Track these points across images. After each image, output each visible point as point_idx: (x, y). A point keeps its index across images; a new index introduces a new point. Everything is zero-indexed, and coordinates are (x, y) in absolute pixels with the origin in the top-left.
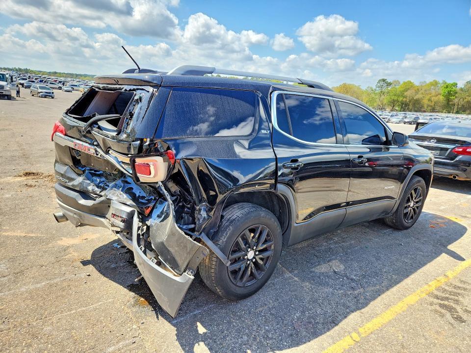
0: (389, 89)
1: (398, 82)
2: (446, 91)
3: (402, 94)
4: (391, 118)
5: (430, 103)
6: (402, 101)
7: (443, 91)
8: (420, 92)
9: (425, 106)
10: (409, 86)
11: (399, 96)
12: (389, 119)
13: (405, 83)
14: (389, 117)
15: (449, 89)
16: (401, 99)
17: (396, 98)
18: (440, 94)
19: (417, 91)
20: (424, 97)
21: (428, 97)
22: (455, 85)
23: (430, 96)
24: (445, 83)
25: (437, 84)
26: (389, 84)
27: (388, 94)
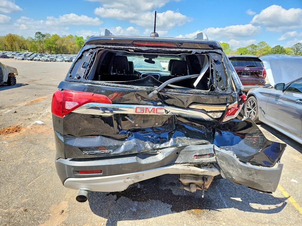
0: (45, 39)
1: (49, 35)
2: (78, 41)
3: (54, 43)
4: (56, 59)
5: (71, 49)
6: (55, 47)
7: (77, 42)
8: (64, 42)
9: (69, 50)
10: (56, 38)
11: (52, 44)
12: (55, 59)
13: (53, 36)
14: (55, 58)
15: (79, 40)
16: (54, 46)
17: (51, 45)
18: (76, 43)
19: (63, 41)
20: (67, 45)
21: (69, 45)
22: (82, 38)
23: (70, 44)
24: (77, 37)
25: (72, 37)
26: (44, 36)
27: (45, 42)
